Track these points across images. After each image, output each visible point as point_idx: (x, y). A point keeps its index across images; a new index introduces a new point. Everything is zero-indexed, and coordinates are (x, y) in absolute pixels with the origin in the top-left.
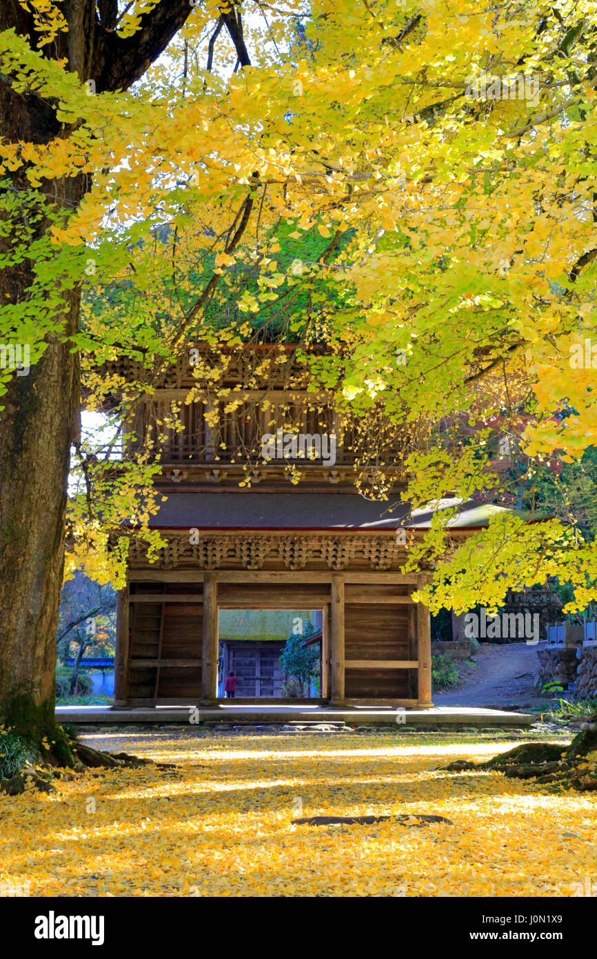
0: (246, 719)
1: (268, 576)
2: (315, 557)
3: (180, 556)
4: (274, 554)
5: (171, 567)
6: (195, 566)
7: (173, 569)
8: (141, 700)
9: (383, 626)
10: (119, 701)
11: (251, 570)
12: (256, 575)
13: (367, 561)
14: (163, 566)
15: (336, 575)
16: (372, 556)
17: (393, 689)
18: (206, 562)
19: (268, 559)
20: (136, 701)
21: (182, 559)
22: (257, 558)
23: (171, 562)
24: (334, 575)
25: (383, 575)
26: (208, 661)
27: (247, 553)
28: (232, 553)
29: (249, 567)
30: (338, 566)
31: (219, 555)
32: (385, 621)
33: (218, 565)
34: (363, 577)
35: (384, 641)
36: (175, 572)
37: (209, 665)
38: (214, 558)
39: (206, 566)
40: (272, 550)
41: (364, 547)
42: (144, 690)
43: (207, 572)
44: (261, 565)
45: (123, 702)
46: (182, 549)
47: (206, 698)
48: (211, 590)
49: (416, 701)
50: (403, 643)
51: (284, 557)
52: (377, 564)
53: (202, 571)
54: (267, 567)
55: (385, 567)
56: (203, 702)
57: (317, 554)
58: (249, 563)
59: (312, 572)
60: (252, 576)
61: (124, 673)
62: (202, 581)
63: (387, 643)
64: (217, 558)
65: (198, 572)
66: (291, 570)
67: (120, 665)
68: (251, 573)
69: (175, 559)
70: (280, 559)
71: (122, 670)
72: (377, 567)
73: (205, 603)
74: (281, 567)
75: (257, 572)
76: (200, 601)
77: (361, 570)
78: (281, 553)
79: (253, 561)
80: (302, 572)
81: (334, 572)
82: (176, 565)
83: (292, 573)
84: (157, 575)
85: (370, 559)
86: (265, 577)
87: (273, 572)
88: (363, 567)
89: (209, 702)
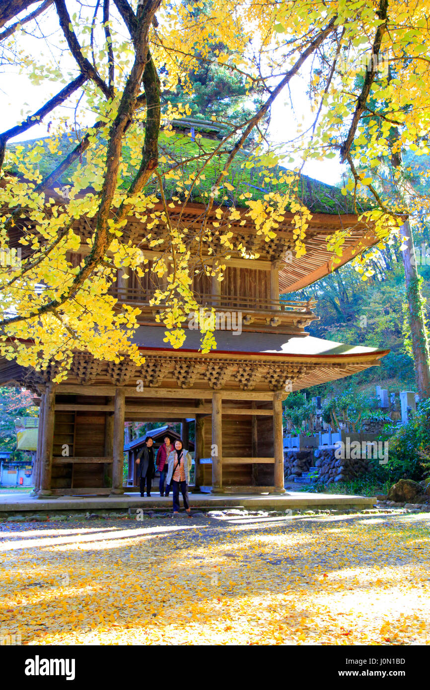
0: (164, 506)
1: (166, 392)
2: (200, 379)
3: (98, 374)
4: (170, 375)
5: (90, 383)
6: (108, 383)
7: (92, 385)
8: (63, 490)
9: (234, 433)
10: (45, 491)
11: (153, 387)
12: (156, 391)
13: (238, 383)
14: (83, 382)
15: (216, 393)
16: (243, 379)
17: (242, 479)
18: (118, 380)
19: (166, 380)
20: (58, 490)
21: (99, 377)
22: (158, 378)
23: (90, 379)
24: (214, 393)
25: (250, 393)
26: (118, 458)
27: (152, 373)
28: (138, 374)
29: (151, 385)
30: (219, 386)
31: (129, 374)
32: (236, 429)
33: (127, 383)
34: (235, 394)
35: (235, 444)
36: (93, 387)
37: (119, 461)
38: (125, 377)
39: (118, 384)
40: (169, 373)
41: (238, 372)
42: (62, 482)
43: (117, 387)
44: (160, 384)
45: (48, 492)
46: (100, 369)
47: (116, 488)
48: (121, 402)
49: (273, 487)
50: (248, 445)
51: (178, 378)
52: (246, 385)
53: (115, 387)
54: (164, 385)
55: (251, 388)
56: (114, 491)
57: (202, 377)
58: (151, 382)
59: (198, 390)
60: (153, 392)
61: (49, 468)
62: (114, 395)
63: (238, 445)
64: (127, 377)
65: (111, 388)
66: (182, 388)
67: (47, 461)
68: (152, 389)
69: (93, 377)
70: (174, 380)
71: (48, 465)
72: (246, 388)
73: (117, 412)
74: (175, 386)
75: (157, 389)
76: (112, 410)
77: (234, 390)
78: (177, 375)
79: (155, 380)
80: (191, 390)
81: (215, 391)
82: (93, 381)
83: (184, 390)
84: (78, 389)
85: (240, 381)
86: (163, 393)
87: (170, 389)
88: (235, 388)
89: (118, 491)
